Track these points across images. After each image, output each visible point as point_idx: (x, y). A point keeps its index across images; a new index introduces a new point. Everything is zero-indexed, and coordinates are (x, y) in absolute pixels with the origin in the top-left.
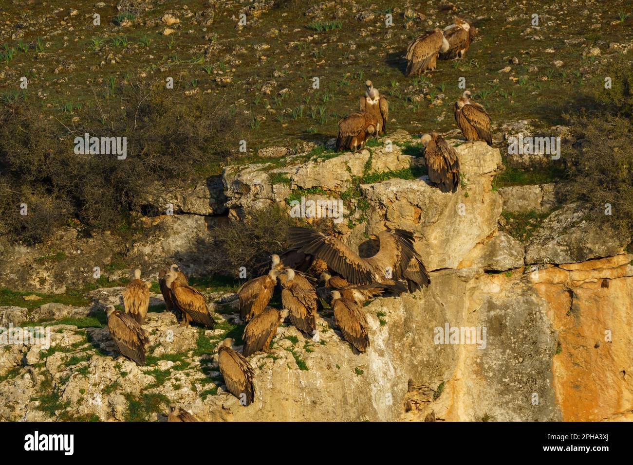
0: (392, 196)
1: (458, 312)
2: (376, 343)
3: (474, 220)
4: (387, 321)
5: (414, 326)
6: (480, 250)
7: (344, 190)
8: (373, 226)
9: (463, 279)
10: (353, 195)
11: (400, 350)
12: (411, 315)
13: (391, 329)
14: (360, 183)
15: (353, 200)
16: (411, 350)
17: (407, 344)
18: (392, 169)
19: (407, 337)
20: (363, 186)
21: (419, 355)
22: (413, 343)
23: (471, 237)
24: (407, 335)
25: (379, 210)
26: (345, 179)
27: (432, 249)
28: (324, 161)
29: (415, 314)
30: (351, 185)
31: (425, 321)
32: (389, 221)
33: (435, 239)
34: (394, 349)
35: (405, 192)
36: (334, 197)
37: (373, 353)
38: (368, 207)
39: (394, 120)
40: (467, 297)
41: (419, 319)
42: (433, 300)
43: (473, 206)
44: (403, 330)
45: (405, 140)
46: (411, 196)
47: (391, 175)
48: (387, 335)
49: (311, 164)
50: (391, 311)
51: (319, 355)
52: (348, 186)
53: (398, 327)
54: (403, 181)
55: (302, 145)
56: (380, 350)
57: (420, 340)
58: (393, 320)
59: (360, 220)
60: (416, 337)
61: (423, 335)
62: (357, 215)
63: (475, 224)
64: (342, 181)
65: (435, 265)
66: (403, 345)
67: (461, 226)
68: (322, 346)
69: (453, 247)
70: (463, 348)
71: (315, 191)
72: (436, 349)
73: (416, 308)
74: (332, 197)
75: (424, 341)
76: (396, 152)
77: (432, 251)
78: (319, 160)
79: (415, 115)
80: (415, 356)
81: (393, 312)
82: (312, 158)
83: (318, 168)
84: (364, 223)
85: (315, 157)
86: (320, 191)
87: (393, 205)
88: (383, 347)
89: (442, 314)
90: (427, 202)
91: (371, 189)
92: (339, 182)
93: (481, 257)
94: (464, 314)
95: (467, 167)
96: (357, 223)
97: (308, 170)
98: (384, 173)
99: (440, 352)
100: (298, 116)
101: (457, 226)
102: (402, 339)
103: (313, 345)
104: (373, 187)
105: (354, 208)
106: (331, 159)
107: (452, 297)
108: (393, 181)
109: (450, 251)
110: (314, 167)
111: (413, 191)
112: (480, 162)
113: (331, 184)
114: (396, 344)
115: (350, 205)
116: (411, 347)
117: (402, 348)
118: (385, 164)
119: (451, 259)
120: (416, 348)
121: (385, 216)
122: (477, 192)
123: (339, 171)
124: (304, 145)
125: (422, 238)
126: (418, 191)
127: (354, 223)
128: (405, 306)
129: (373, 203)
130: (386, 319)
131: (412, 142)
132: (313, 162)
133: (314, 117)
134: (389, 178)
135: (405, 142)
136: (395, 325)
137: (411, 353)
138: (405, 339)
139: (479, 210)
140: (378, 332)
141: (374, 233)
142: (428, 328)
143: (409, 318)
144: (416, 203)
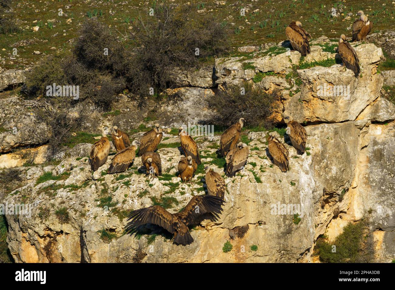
0: (315, 77)
1: (355, 147)
2: (304, 166)
3: (365, 91)
4: (311, 153)
5: (328, 156)
6: (369, 109)
7: (287, 73)
8: (304, 95)
9: (358, 127)
10: (293, 76)
11: (319, 170)
12: (326, 149)
13: (313, 158)
14: (297, 69)
15: (293, 79)
16: (325, 170)
17: (323, 167)
18: (316, 61)
19: (323, 162)
20: (299, 71)
21: (330, 173)
22: (327, 166)
23: (363, 101)
24: (323, 161)
25: (308, 85)
26: (288, 66)
27: (340, 109)
28: (275, 56)
29: (328, 148)
30: (292, 70)
31: (334, 153)
32: (314, 92)
33: (342, 103)
34: (315, 169)
35: (324, 74)
36: (281, 77)
37: (302, 172)
38: (302, 83)
39: (321, 29)
40: (361, 138)
41: (330, 151)
42: (340, 140)
43: (365, 82)
44: (321, 158)
45: (325, 43)
46: (327, 77)
47: (316, 64)
48: (311, 161)
49: (268, 57)
50: (314, 146)
51: (269, 174)
52: (290, 71)
53: (317, 156)
54: (323, 68)
55: (264, 44)
56: (306, 170)
57: (331, 164)
58: (314, 152)
59: (297, 91)
60: (329, 163)
61: (333, 161)
62: (295, 88)
63: (366, 94)
64: (286, 68)
65: (341, 119)
66: (321, 167)
67: (358, 95)
68: (271, 168)
69: (352, 107)
70: (358, 169)
71: (270, 73)
72: (340, 169)
73: (329, 145)
74: (280, 77)
75: (334, 164)
76: (319, 50)
77: (339, 110)
78: (273, 55)
79: (334, 26)
80: (327, 174)
81: (315, 148)
82: (268, 54)
83: (272, 60)
84: (299, 93)
85: (270, 53)
86: (273, 74)
87: (316, 82)
88: (308, 169)
89: (345, 148)
90: (337, 80)
91: (303, 73)
92: (284, 68)
93: (370, 113)
94: (358, 148)
95: (362, 59)
96: (294, 93)
97: (266, 61)
98: (312, 63)
99: (343, 171)
100: (264, 26)
101: (355, 94)
102: (320, 164)
103: (265, 168)
104: (304, 71)
105: (293, 84)
106: (280, 55)
107: (351, 138)
108: (317, 67)
109: (350, 110)
110: (270, 59)
111: (329, 74)
112: (370, 56)
113: (279, 69)
114: (316, 167)
115: (290, 82)
116: (325, 168)
117: (320, 169)
118: (312, 57)
119: (351, 114)
120: (329, 169)
121: (311, 89)
122: (368, 74)
123: (285, 62)
124: (266, 45)
125: (333, 102)
126: (331, 74)
127: (293, 93)
128: (322, 144)
129: (304, 81)
130: (310, 151)
131: (329, 44)
132: (269, 56)
133: (273, 27)
134: (315, 66)
135: (325, 44)
136: (316, 155)
137: (325, 172)
138: (322, 164)
139: (369, 85)
140: (305, 160)
141: (305, 99)
142: (336, 157)
143: (324, 151)
144: (330, 81)
